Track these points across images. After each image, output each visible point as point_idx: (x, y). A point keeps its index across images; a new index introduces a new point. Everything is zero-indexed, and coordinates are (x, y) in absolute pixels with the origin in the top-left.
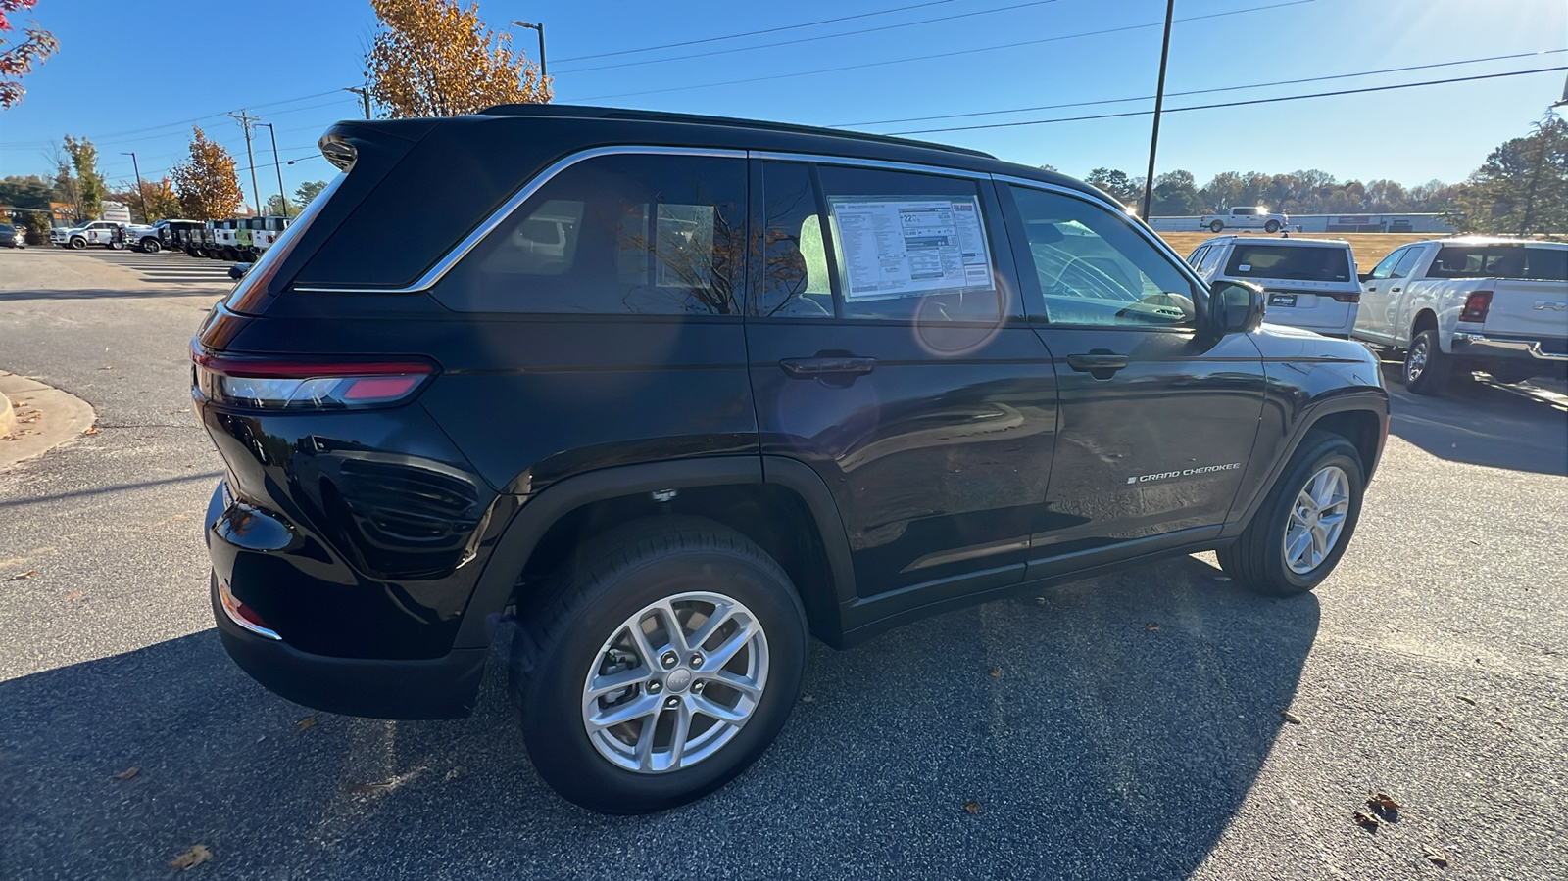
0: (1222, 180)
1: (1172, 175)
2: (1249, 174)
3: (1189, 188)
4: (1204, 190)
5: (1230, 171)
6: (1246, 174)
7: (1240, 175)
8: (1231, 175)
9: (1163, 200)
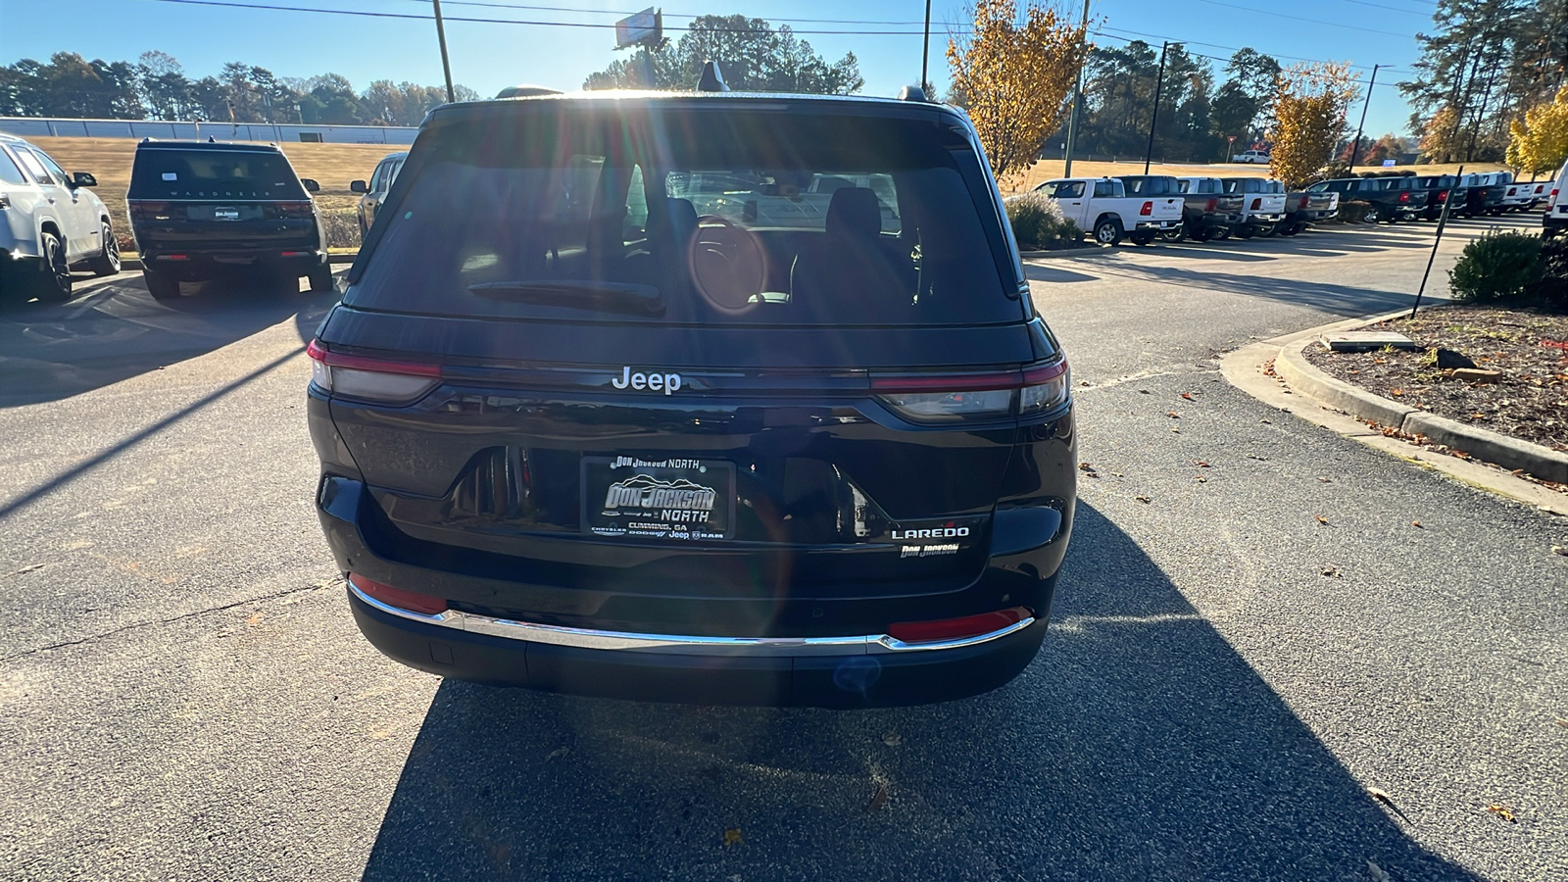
0: (379, 88)
1: (325, 79)
2: (403, 84)
3: (348, 94)
4: (364, 97)
5: (385, 79)
6: (401, 83)
7: (395, 85)
8: (386, 83)
9: (325, 106)
